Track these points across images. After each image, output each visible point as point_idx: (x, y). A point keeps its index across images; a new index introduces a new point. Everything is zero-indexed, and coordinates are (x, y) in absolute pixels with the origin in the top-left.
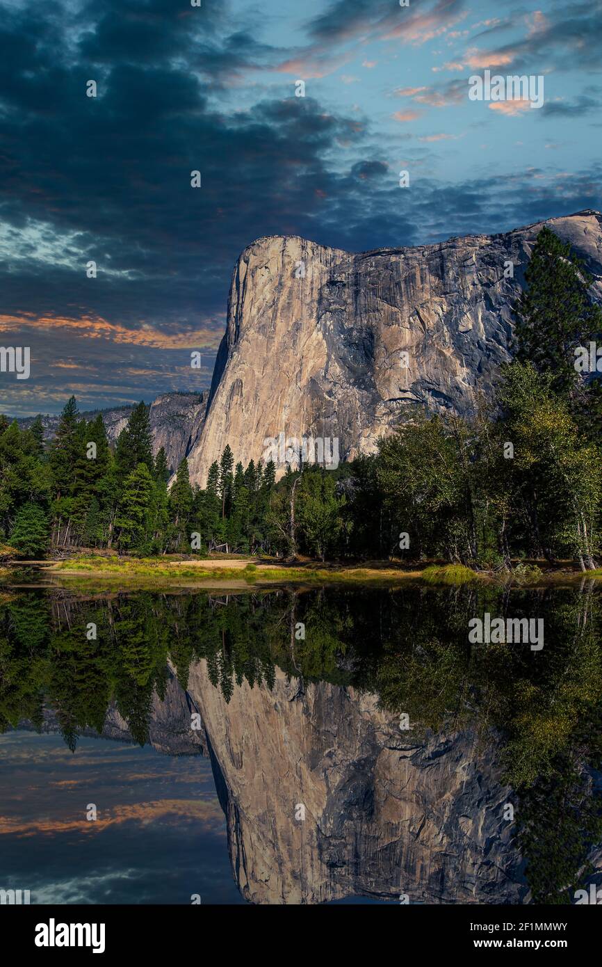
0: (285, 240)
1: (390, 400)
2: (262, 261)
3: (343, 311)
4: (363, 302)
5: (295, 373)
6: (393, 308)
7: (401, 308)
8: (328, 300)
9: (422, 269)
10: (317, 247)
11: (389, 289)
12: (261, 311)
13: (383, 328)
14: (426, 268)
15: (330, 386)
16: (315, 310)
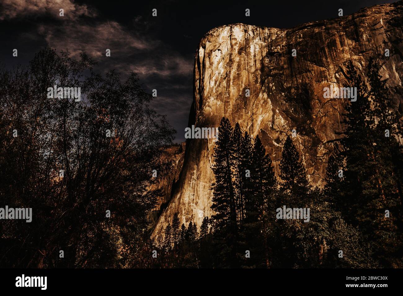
0: (231, 27)
1: (328, 142)
2: (216, 46)
3: (281, 74)
4: (296, 66)
5: (248, 127)
6: (321, 68)
7: (327, 67)
8: (268, 67)
9: (340, 36)
10: (256, 29)
11: (316, 54)
12: (218, 83)
13: (314, 84)
14: (343, 35)
15: (277, 135)
16: (259, 77)
